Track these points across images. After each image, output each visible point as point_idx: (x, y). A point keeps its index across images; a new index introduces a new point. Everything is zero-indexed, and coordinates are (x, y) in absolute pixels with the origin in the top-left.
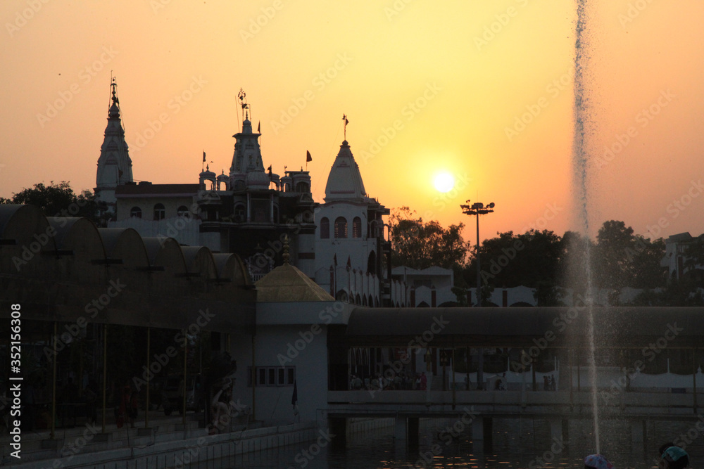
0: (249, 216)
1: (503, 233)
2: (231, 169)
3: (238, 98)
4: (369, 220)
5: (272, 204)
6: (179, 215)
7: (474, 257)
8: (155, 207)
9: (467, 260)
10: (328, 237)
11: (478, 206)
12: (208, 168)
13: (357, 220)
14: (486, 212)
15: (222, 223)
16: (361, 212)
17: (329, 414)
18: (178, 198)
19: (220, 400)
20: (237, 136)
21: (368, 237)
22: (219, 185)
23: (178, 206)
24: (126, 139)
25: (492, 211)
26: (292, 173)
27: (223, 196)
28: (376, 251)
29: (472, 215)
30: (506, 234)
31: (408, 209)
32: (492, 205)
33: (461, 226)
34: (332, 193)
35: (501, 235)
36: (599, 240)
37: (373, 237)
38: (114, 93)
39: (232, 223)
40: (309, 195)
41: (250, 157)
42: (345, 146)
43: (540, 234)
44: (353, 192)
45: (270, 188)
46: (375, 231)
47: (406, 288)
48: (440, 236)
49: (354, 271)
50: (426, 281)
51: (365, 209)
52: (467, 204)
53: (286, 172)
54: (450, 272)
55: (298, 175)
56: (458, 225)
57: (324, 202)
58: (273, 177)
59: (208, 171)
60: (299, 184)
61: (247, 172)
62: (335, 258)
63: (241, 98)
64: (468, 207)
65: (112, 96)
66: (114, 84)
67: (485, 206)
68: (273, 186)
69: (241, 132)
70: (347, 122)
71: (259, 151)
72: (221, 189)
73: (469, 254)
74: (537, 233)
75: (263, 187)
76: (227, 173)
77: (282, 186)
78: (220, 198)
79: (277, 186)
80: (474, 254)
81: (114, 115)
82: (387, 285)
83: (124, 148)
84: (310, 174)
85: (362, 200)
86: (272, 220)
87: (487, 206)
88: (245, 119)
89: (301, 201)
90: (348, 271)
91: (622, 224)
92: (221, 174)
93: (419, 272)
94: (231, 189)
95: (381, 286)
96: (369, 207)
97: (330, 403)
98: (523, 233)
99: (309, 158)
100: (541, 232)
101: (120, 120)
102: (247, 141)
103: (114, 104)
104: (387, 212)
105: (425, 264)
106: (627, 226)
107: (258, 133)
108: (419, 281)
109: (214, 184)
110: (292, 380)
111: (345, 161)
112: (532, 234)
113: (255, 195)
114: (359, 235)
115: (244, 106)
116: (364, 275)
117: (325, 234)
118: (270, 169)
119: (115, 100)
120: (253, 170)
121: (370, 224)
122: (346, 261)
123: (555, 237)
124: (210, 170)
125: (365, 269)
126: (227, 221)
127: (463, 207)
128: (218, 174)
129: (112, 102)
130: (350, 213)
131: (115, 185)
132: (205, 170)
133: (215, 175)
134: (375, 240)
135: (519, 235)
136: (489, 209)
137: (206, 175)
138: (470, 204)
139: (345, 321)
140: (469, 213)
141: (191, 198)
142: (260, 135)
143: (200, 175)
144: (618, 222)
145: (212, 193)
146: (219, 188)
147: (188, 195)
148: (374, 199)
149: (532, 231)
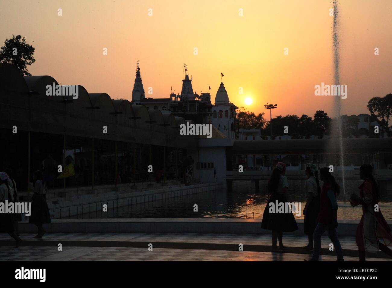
0: (188, 109)
1: (278, 116)
2: (181, 93)
3: (184, 67)
4: (231, 111)
5: (197, 105)
6: (164, 110)
7: (267, 125)
8: (154, 107)
9: (265, 126)
10: (216, 118)
11: (271, 105)
12: (173, 92)
13: (227, 111)
14: (274, 108)
15: (179, 112)
16: (228, 108)
17: (227, 179)
18: (163, 103)
19: (189, 174)
20: (183, 81)
21: (231, 117)
22: (177, 98)
23: (163, 106)
24: (143, 83)
25: (276, 107)
26: (203, 94)
27: (179, 102)
28: (234, 122)
29: (269, 109)
30: (279, 116)
31: (244, 108)
32: (276, 105)
33: (263, 113)
34: (217, 101)
35: (277, 117)
36: (315, 118)
37: (233, 117)
38: (138, 66)
39: (182, 112)
40: (210, 102)
41: (188, 88)
42: (222, 84)
43: (292, 116)
44: (225, 101)
45: (196, 99)
46: (233, 115)
47: (244, 136)
48: (254, 118)
49: (227, 130)
50: (251, 134)
51: (229, 107)
52: (267, 105)
53: (201, 94)
54: (259, 130)
55: (206, 95)
56: (262, 113)
57: (214, 105)
58: (197, 96)
59: (173, 94)
60: (206, 98)
61: (187, 94)
62: (219, 125)
63: (185, 67)
64: (267, 106)
65: (137, 67)
66: (138, 63)
67: (273, 106)
68: (197, 99)
69: (185, 79)
70: (223, 75)
71: (191, 86)
72: (178, 100)
73: (266, 124)
74: (290, 116)
75: (193, 99)
76: (180, 94)
77: (200, 99)
78: (178, 103)
79: (198, 99)
80: (268, 124)
81: (138, 74)
82: (238, 135)
83: (142, 86)
84: (210, 94)
85: (228, 104)
86: (197, 111)
87: (274, 106)
88: (186, 74)
89: (207, 104)
90: (224, 129)
91: (323, 112)
92: (178, 94)
93: (247, 131)
94: (182, 100)
95: (236, 135)
96: (231, 106)
97: (227, 175)
98: (285, 116)
99: (210, 88)
100: (292, 115)
101: (140, 76)
102: (187, 83)
103: (138, 70)
104: (237, 108)
105: (250, 128)
106: (325, 113)
107: (191, 79)
108: (248, 134)
109: (175, 98)
110: (213, 167)
111: (222, 90)
112: (288, 116)
113: (190, 102)
114: (227, 117)
115: (186, 70)
116: (230, 131)
117: (215, 117)
118: (196, 93)
119: (139, 69)
120: (189, 93)
121: (232, 112)
122: (224, 126)
123: (297, 117)
124: (174, 93)
125: (230, 129)
126: (180, 112)
127: (265, 106)
128: (177, 94)
129: (137, 69)
130: (224, 109)
131: (140, 100)
132: (172, 93)
133: (176, 95)
134: (233, 118)
135: (284, 117)
136: (275, 107)
137: (173, 95)
138: (268, 105)
139: (232, 145)
140: (268, 108)
141: (167, 103)
142: (192, 80)
143: (170, 95)
144: (321, 111)
145: (175, 101)
146: (177, 100)
147: (167, 102)
148: (232, 104)
149: (289, 115)
